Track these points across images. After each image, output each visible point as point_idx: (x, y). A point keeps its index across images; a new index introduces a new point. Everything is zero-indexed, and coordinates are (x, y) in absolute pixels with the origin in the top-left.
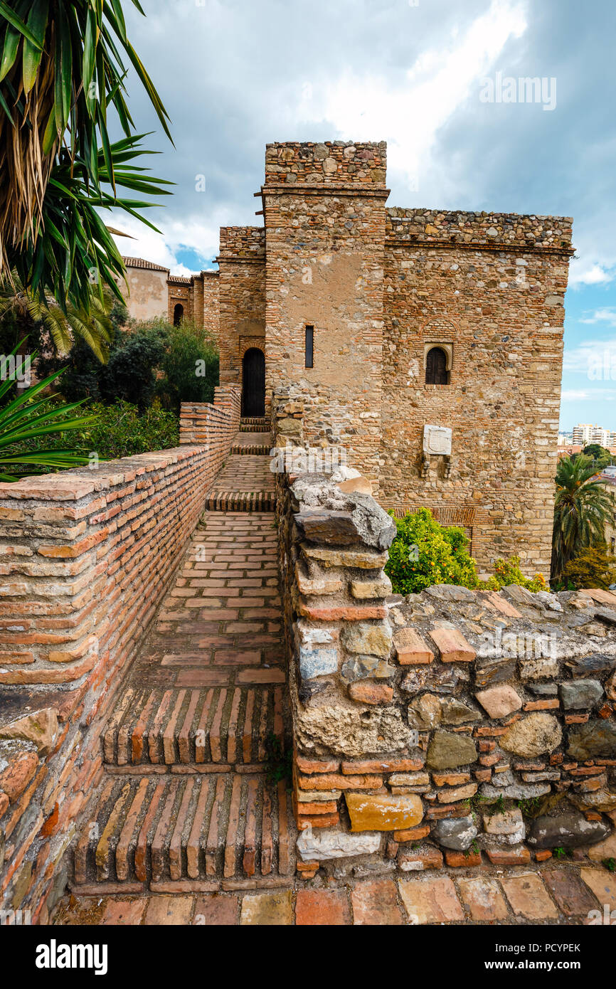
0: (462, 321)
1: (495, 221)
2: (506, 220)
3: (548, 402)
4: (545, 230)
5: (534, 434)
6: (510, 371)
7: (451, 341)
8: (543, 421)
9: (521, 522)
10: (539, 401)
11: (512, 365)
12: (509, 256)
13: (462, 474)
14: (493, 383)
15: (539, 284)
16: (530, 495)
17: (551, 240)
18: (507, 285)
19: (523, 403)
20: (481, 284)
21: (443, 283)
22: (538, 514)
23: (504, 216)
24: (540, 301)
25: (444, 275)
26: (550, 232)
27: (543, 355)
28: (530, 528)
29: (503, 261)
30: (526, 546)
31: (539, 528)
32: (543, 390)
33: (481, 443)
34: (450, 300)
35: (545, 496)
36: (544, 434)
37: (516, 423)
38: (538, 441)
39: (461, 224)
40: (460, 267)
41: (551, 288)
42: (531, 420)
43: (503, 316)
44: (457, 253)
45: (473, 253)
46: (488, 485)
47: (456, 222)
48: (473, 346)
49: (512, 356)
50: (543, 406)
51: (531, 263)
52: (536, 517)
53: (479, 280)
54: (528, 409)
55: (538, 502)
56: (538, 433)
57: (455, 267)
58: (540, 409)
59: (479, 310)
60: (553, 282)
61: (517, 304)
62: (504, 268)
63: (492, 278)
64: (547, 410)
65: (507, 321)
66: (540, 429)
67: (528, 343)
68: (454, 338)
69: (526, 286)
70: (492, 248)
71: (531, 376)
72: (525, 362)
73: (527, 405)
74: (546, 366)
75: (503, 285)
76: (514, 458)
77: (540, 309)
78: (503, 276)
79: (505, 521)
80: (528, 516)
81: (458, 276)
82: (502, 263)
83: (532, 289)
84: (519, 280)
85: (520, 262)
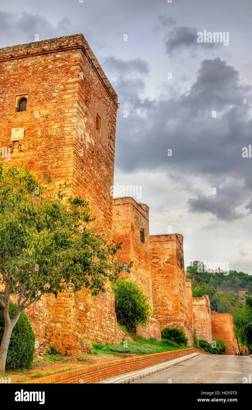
0: (32, 85)
1: (47, 43)
2: (52, 41)
3: (71, 111)
4: (69, 41)
5: (64, 126)
6: (53, 101)
7: (27, 93)
8: (68, 119)
9: (57, 167)
10: (66, 111)
11: (54, 98)
12: (52, 55)
13: (29, 148)
14: (45, 107)
15: (67, 63)
16: (62, 154)
17: (72, 44)
18: (52, 66)
19: (59, 113)
20: (41, 68)
21: (24, 71)
22: (65, 162)
23: (51, 40)
24: (67, 69)
25: (25, 68)
26: (71, 41)
27: (68, 91)
28: (61, 169)
29: (50, 57)
30: (59, 178)
31: (66, 169)
32: (68, 106)
33: (39, 133)
34: (27, 77)
35: (69, 153)
36: (69, 125)
37: (55, 122)
38: (65, 129)
39: (33, 47)
40: (31, 63)
41: (72, 63)
42: (62, 120)
43: (50, 79)
44: (30, 58)
45: (37, 57)
46: (41, 152)
47: (31, 47)
48: (37, 93)
49: (54, 95)
50: (69, 113)
51: (62, 55)
52: (64, 164)
53: (40, 67)
54: (61, 115)
55: (65, 157)
56: (66, 125)
57: (29, 64)
58: (67, 115)
59: (40, 78)
60: (73, 60)
61: (57, 73)
62: (50, 60)
63: (46, 65)
64: (70, 114)
65: (52, 80)
66: (66, 123)
67: (62, 87)
68: (28, 92)
69: (61, 65)
70: (44, 53)
71: (63, 101)
72: (60, 96)
73: (61, 114)
74: (70, 96)
75: (50, 67)
76: (54, 138)
77: (67, 73)
78: (50, 63)
79: (49, 168)
80: (60, 164)
81: (31, 67)
82: (50, 58)
83: (64, 65)
84: (58, 63)
85: (58, 56)
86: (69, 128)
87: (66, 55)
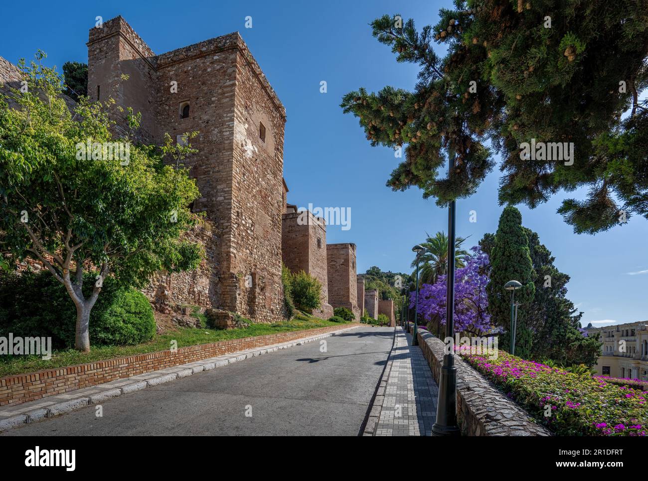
0: (193, 90)
1: (205, 44)
2: (210, 42)
3: (229, 115)
4: (226, 40)
5: (223, 130)
6: (212, 105)
7: (188, 99)
8: (227, 124)
9: (218, 172)
10: (225, 115)
11: (213, 102)
12: (210, 57)
14: (206, 112)
15: (224, 64)
16: (222, 159)
17: (228, 44)
19: (218, 118)
20: (200, 72)
21: (185, 76)
23: (208, 41)
24: (225, 72)
25: (186, 73)
26: (228, 41)
27: (226, 95)
28: (222, 174)
30: (220, 183)
31: (226, 173)
32: (227, 110)
33: (201, 139)
34: (188, 82)
35: (228, 158)
36: (227, 129)
37: (215, 127)
38: (225, 134)
39: (192, 50)
40: (191, 67)
41: (229, 65)
42: (221, 125)
43: (209, 83)
44: (190, 62)
45: (196, 60)
46: (203, 157)
47: (190, 50)
48: (197, 98)
49: (213, 99)
50: (227, 117)
51: (220, 57)
52: (225, 168)
53: (199, 70)
55: (225, 161)
56: (224, 130)
57: (189, 68)
58: (225, 119)
59: (199, 83)
60: (230, 62)
61: (215, 76)
62: (208, 63)
63: (205, 68)
64: (229, 118)
65: (211, 84)
66: (225, 128)
67: (220, 91)
68: (190, 98)
69: (218, 67)
70: (202, 55)
71: (221, 105)
72: (219, 100)
73: (220, 119)
74: (228, 99)
75: (209, 70)
76: (214, 143)
77: (225, 75)
78: (209, 65)
79: (211, 172)
80: (221, 168)
81: (191, 72)
82: (208, 60)
83: (221, 68)
84: (216, 65)
85: (216, 58)
86: (228, 133)
87: (223, 56)
